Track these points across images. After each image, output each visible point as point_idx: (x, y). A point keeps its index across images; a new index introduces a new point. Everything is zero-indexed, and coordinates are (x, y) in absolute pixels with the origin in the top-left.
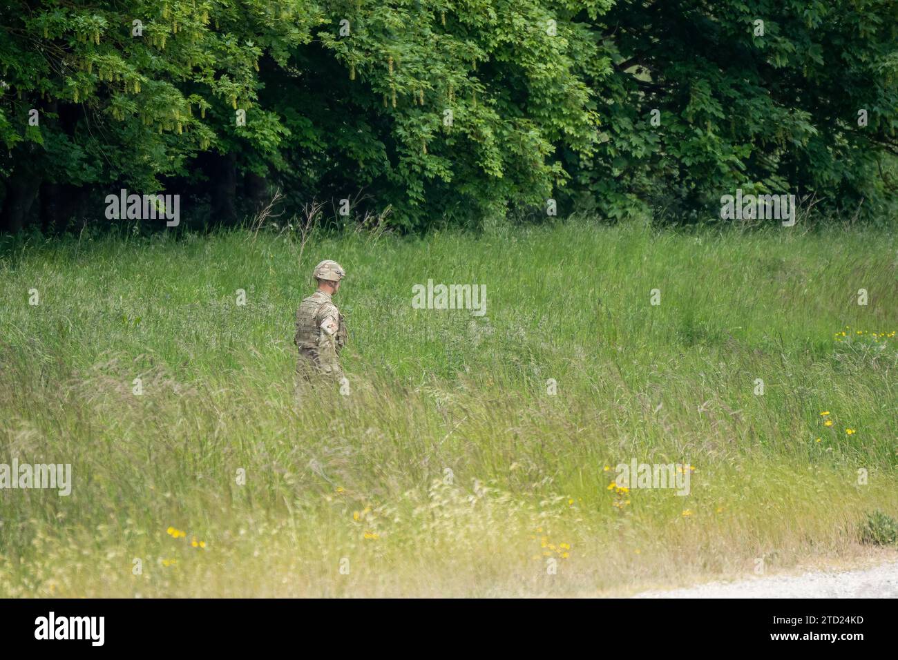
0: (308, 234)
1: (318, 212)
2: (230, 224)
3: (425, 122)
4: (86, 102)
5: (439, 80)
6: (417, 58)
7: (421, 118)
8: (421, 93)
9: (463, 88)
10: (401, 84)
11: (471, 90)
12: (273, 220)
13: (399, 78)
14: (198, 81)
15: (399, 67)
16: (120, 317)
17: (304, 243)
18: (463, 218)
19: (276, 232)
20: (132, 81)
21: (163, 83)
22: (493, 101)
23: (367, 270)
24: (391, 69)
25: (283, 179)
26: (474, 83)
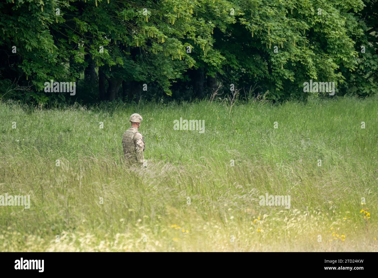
0: (233, 102)
1: (238, 93)
2: (201, 98)
3: (283, 56)
4: (142, 47)
5: (290, 38)
6: (280, 29)
7: (281, 54)
8: (282, 43)
9: (300, 41)
10: (273, 39)
11: (303, 42)
12: (219, 96)
13: (273, 36)
14: (189, 38)
15: (272, 32)
16: (155, 136)
17: (232, 106)
18: (299, 96)
19: (220, 101)
20: (161, 38)
21: (174, 39)
22: (313, 47)
23: (259, 118)
24: (269, 33)
25: (223, 79)
26: (305, 39)
